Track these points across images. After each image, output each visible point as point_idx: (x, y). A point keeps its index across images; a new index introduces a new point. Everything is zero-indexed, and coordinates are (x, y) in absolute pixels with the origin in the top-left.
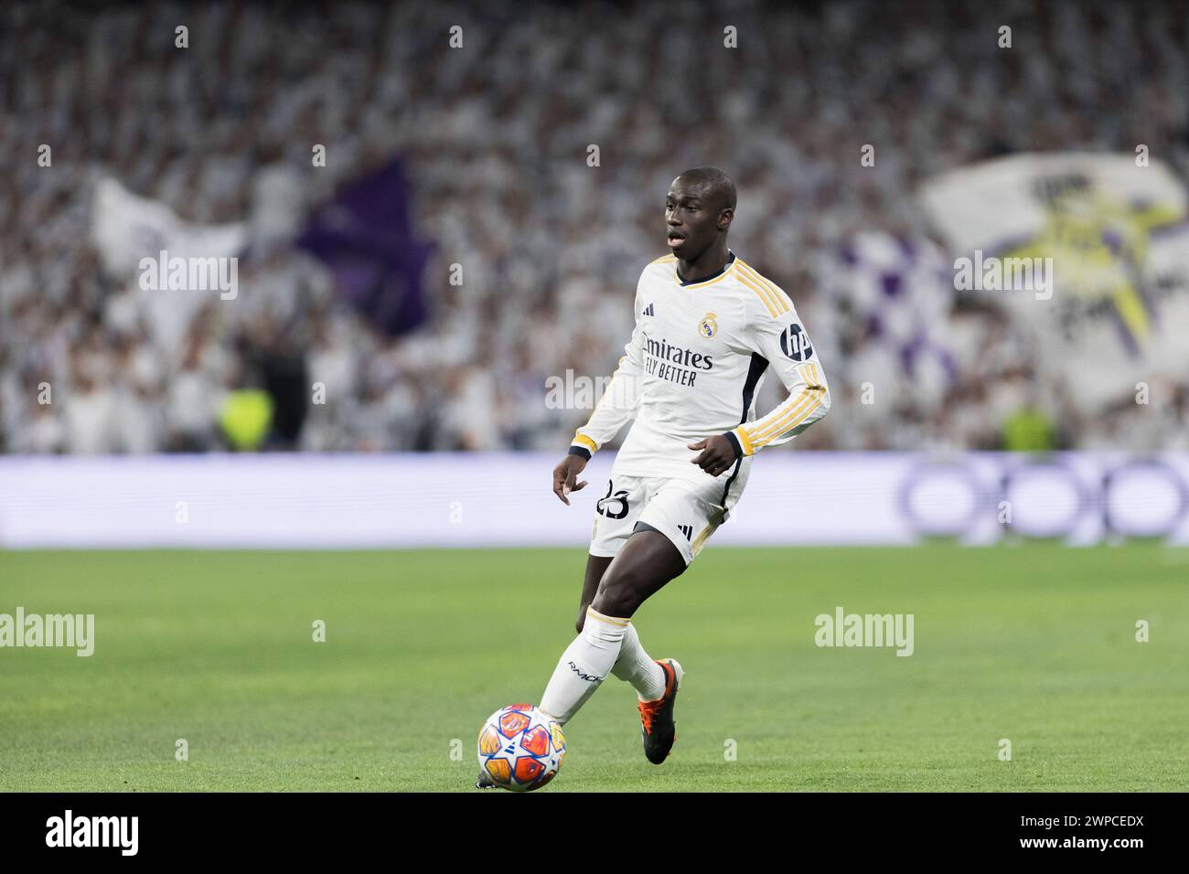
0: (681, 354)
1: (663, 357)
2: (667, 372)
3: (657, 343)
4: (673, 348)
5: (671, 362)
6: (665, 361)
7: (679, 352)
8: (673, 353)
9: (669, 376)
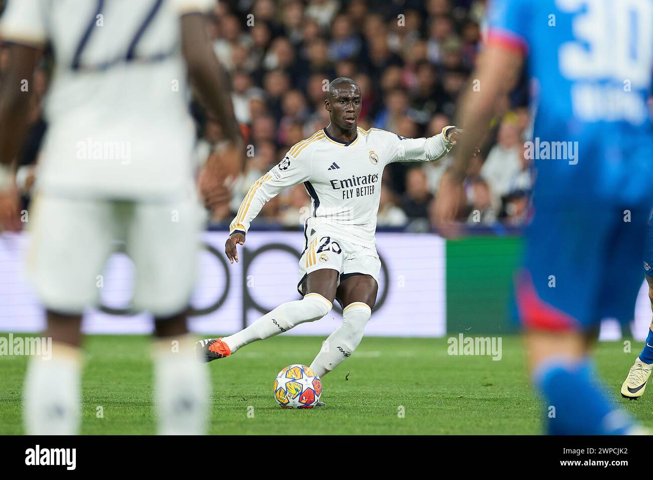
0: (366, 179)
1: (355, 185)
2: (362, 192)
3: (350, 180)
4: (360, 177)
5: (362, 185)
6: (358, 186)
7: (364, 178)
8: (361, 180)
9: (363, 193)
